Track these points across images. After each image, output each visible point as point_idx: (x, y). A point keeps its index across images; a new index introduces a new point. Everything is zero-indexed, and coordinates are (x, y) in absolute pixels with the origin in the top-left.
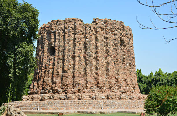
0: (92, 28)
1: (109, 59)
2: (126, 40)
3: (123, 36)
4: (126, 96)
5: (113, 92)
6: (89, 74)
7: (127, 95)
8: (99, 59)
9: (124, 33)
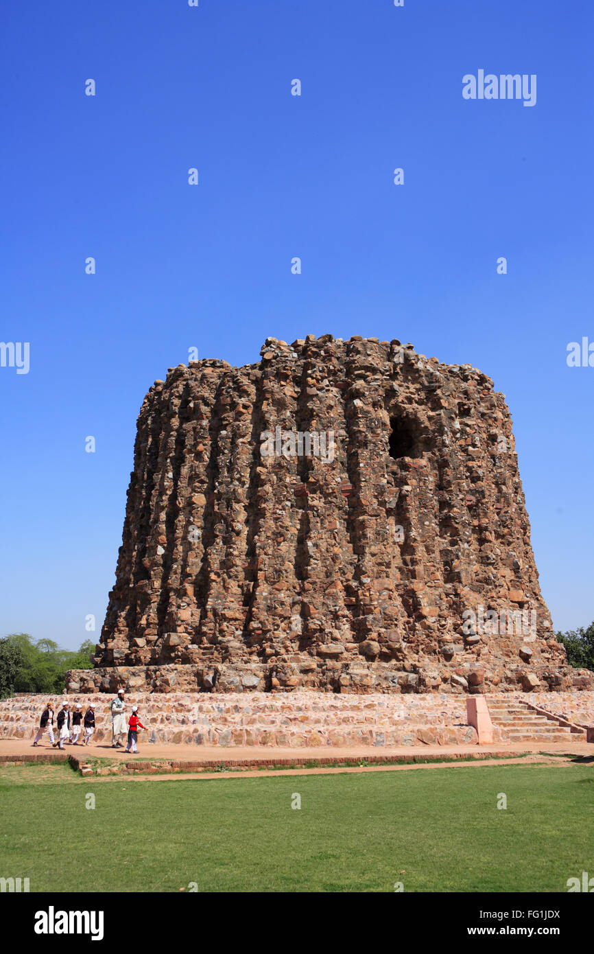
0: (245, 381)
1: (316, 503)
2: (430, 418)
3: (410, 400)
4: (395, 673)
5: (320, 654)
6: (218, 575)
7: (398, 670)
8: (263, 505)
9: (418, 386)
